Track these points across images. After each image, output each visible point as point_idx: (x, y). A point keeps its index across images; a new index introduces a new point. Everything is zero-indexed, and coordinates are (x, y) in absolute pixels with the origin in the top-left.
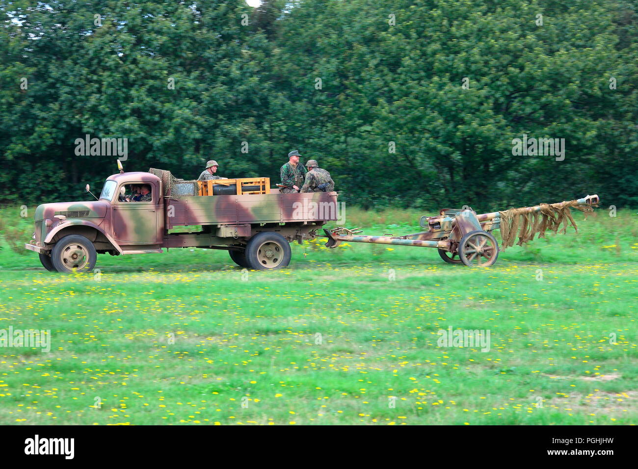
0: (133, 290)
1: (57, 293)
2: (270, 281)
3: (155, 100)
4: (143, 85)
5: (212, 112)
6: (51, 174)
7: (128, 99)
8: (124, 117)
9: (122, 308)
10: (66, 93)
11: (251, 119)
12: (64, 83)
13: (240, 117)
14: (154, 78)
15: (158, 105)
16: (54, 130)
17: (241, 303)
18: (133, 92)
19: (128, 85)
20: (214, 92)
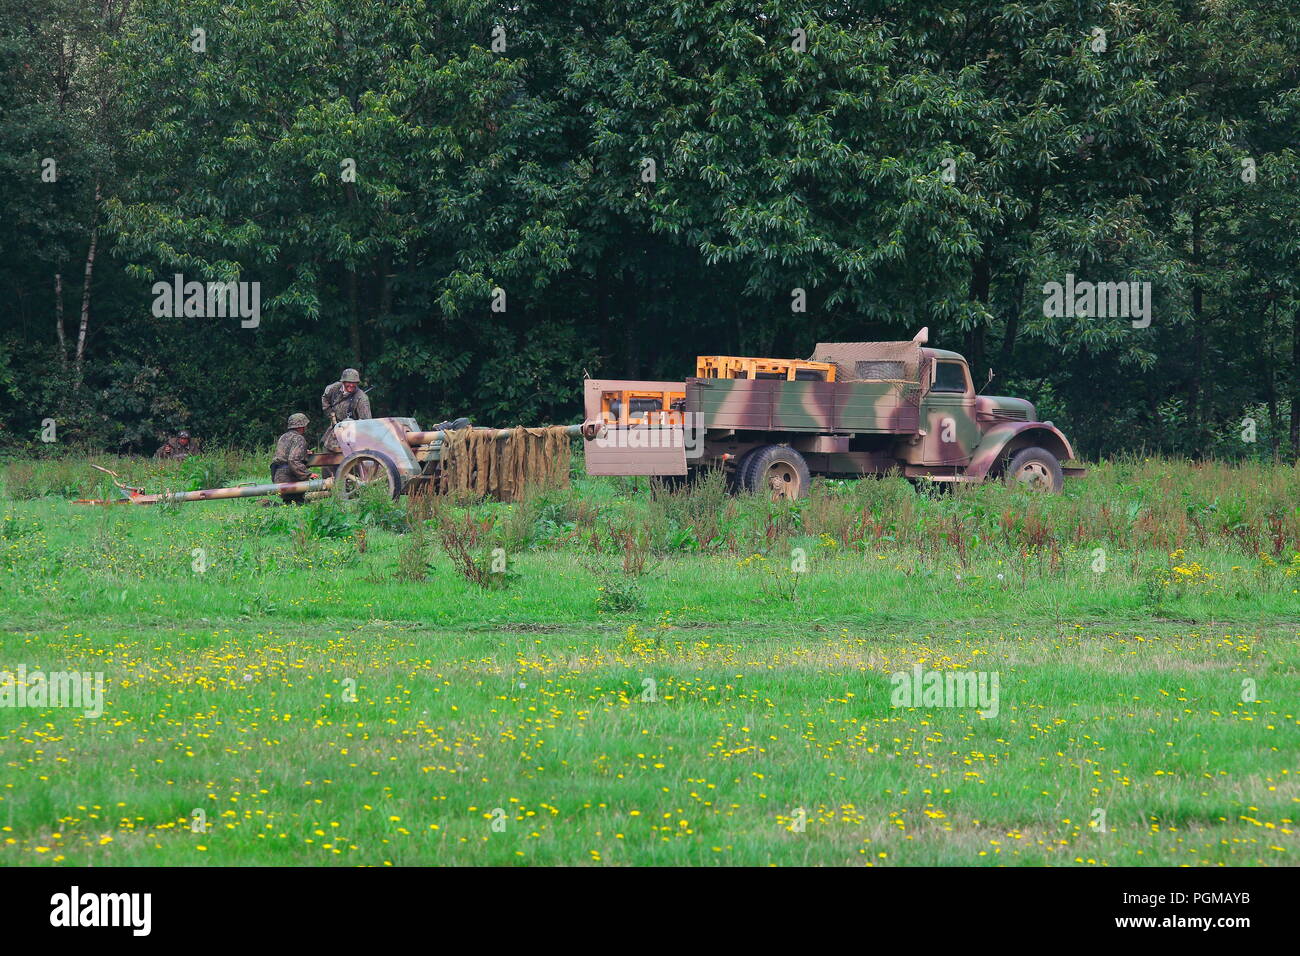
0: (796, 691)
1: (582, 699)
2: (1190, 669)
3: (855, 146)
4: (822, 106)
5: (1024, 179)
6: (566, 359)
7: (781, 145)
8: (767, 197)
9: (765, 740)
10: (609, 127)
11: (1133, 200)
12: (607, 100)
13: (1104, 194)
14: (855, 85)
15: (864, 161)
16: (575, 233)
17: (1108, 732)
18: (794, 126)
19: (783, 106)
20: (1026, 123)
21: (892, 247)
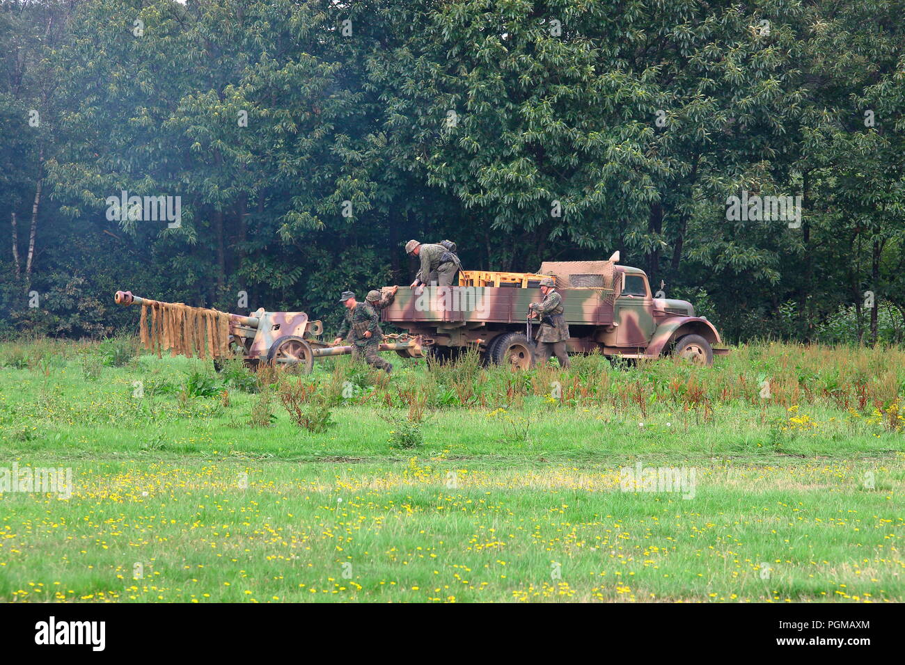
21: (597, 195)
